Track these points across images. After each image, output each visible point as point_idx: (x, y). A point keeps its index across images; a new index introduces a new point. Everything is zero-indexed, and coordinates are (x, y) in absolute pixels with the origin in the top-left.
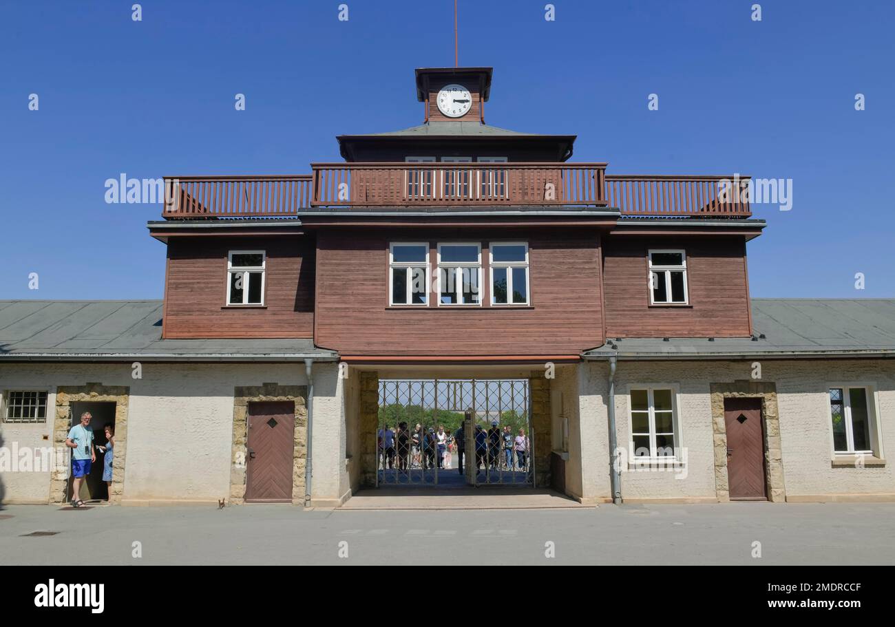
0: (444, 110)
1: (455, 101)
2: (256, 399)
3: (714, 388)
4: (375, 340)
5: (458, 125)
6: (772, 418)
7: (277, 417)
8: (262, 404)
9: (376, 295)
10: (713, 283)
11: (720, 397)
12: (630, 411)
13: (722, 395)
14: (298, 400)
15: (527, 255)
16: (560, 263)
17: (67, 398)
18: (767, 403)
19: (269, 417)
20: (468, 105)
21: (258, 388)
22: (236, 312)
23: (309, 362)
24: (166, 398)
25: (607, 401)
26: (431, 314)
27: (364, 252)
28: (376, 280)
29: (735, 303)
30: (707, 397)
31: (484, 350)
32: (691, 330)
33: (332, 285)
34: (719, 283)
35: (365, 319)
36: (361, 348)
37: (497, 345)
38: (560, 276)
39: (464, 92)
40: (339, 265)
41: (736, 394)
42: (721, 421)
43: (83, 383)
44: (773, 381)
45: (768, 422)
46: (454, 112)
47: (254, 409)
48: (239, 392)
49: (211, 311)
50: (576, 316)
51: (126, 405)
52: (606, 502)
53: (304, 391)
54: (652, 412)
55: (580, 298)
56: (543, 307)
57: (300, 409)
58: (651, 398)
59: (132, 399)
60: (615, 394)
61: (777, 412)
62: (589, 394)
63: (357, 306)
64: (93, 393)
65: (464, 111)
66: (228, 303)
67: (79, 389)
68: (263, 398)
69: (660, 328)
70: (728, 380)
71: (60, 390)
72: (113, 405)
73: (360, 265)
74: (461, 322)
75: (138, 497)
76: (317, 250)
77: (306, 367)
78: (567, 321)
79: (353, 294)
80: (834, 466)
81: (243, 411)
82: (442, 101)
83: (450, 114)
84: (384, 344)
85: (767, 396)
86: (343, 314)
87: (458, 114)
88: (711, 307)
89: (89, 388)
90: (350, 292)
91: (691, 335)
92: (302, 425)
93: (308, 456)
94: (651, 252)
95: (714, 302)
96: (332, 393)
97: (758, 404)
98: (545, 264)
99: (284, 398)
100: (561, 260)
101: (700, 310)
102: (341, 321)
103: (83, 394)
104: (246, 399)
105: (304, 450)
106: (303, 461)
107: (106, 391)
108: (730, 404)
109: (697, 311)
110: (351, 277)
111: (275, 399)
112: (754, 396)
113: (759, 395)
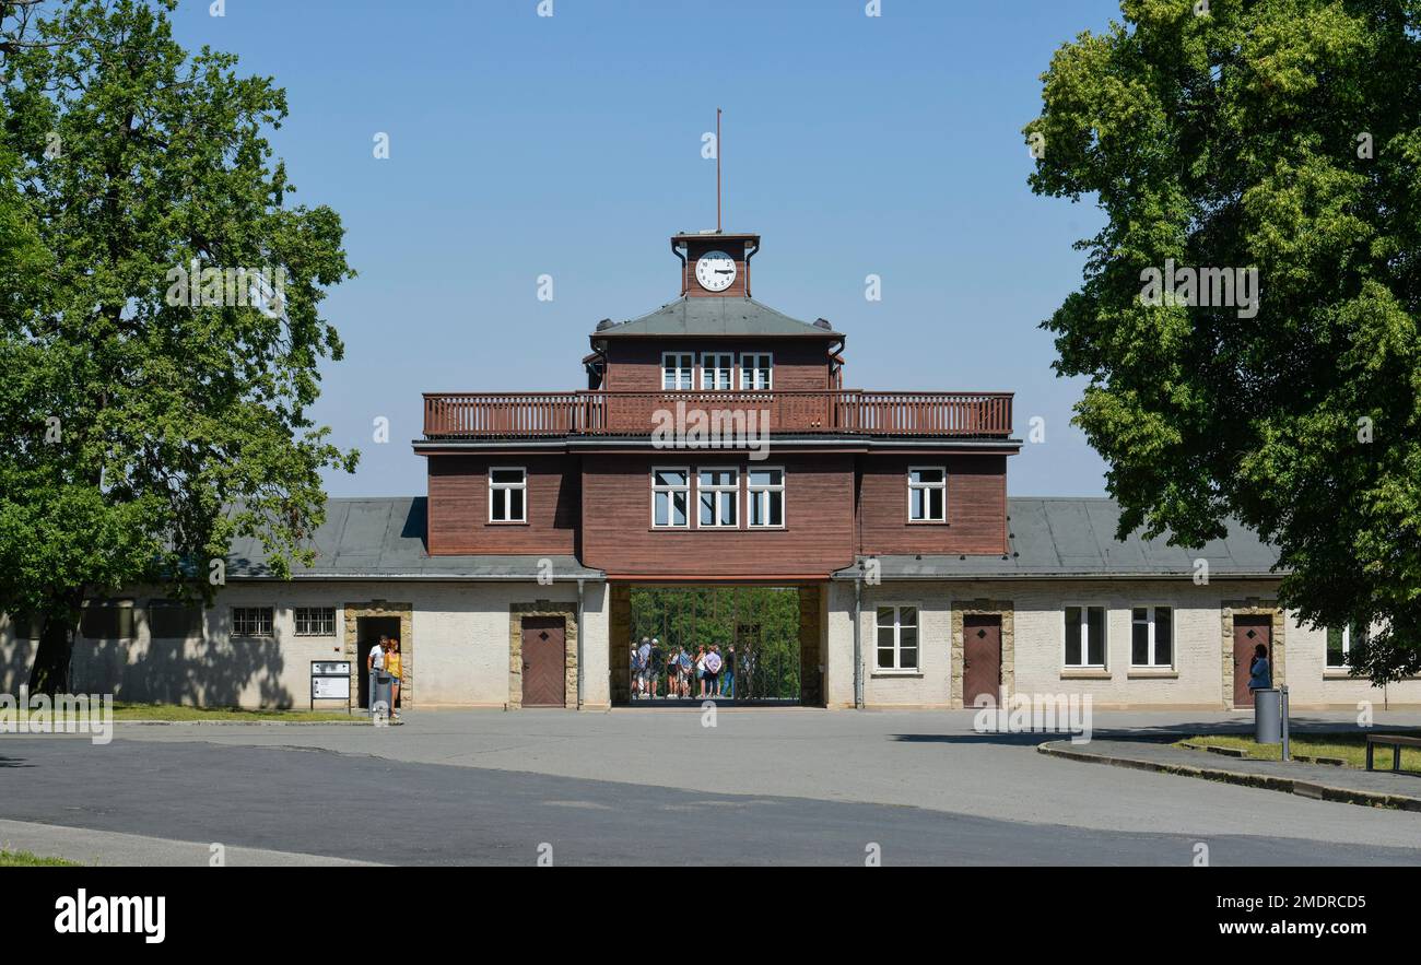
0: (704, 283)
1: (716, 271)
2: (530, 615)
3: (955, 605)
4: (639, 560)
5: (720, 301)
6: (1008, 634)
7: (548, 631)
8: (535, 618)
9: (639, 517)
10: (971, 501)
11: (960, 613)
12: (876, 626)
13: (961, 612)
14: (569, 615)
15: (783, 479)
16: (815, 487)
17: (354, 614)
18: (1004, 620)
19: (540, 631)
20: (732, 276)
21: (531, 605)
22: (500, 530)
23: (581, 583)
24: (447, 614)
25: (853, 617)
26: (691, 537)
27: (627, 476)
28: (638, 503)
29: (992, 521)
30: (947, 615)
31: (740, 570)
32: (947, 548)
33: (598, 508)
34: (979, 501)
35: (629, 540)
36: (626, 568)
37: (754, 565)
38: (813, 500)
39: (727, 261)
40: (604, 488)
41: (975, 612)
42: (960, 637)
43: (369, 601)
44: (1011, 599)
45: (1004, 637)
46: (716, 285)
47: (527, 623)
48: (514, 608)
49: (475, 528)
50: (828, 538)
51: (410, 620)
52: (850, 707)
53: (574, 608)
54: (897, 627)
55: (832, 520)
56: (796, 529)
57: (571, 623)
58: (897, 614)
59: (415, 614)
60: (861, 610)
61: (1013, 629)
62: (838, 610)
63: (622, 528)
64: (379, 610)
65: (727, 284)
66: (491, 520)
67: (364, 606)
68: (537, 614)
69: (917, 545)
70: (968, 599)
71: (347, 606)
72: (397, 620)
73: (624, 489)
74: (719, 543)
75: (425, 702)
76: (584, 475)
77: (578, 587)
78: (819, 543)
79: (618, 517)
80: (1062, 678)
81: (518, 625)
82: (704, 278)
83: (711, 287)
84: (649, 564)
85: (1004, 613)
86: (609, 536)
87: (720, 287)
88: (967, 525)
89: (375, 604)
90: (615, 514)
91: (946, 551)
92: (573, 638)
93: (580, 665)
94: (911, 468)
95: (971, 520)
96: (599, 609)
97: (997, 621)
98: (800, 488)
99: (556, 614)
100: (816, 484)
101: (956, 528)
102: (607, 542)
103: (369, 610)
104: (521, 614)
105: (576, 661)
106: (575, 670)
107: (389, 607)
108: (969, 621)
109: (953, 528)
110: (616, 500)
111: (548, 614)
112: (993, 613)
113: (997, 613)
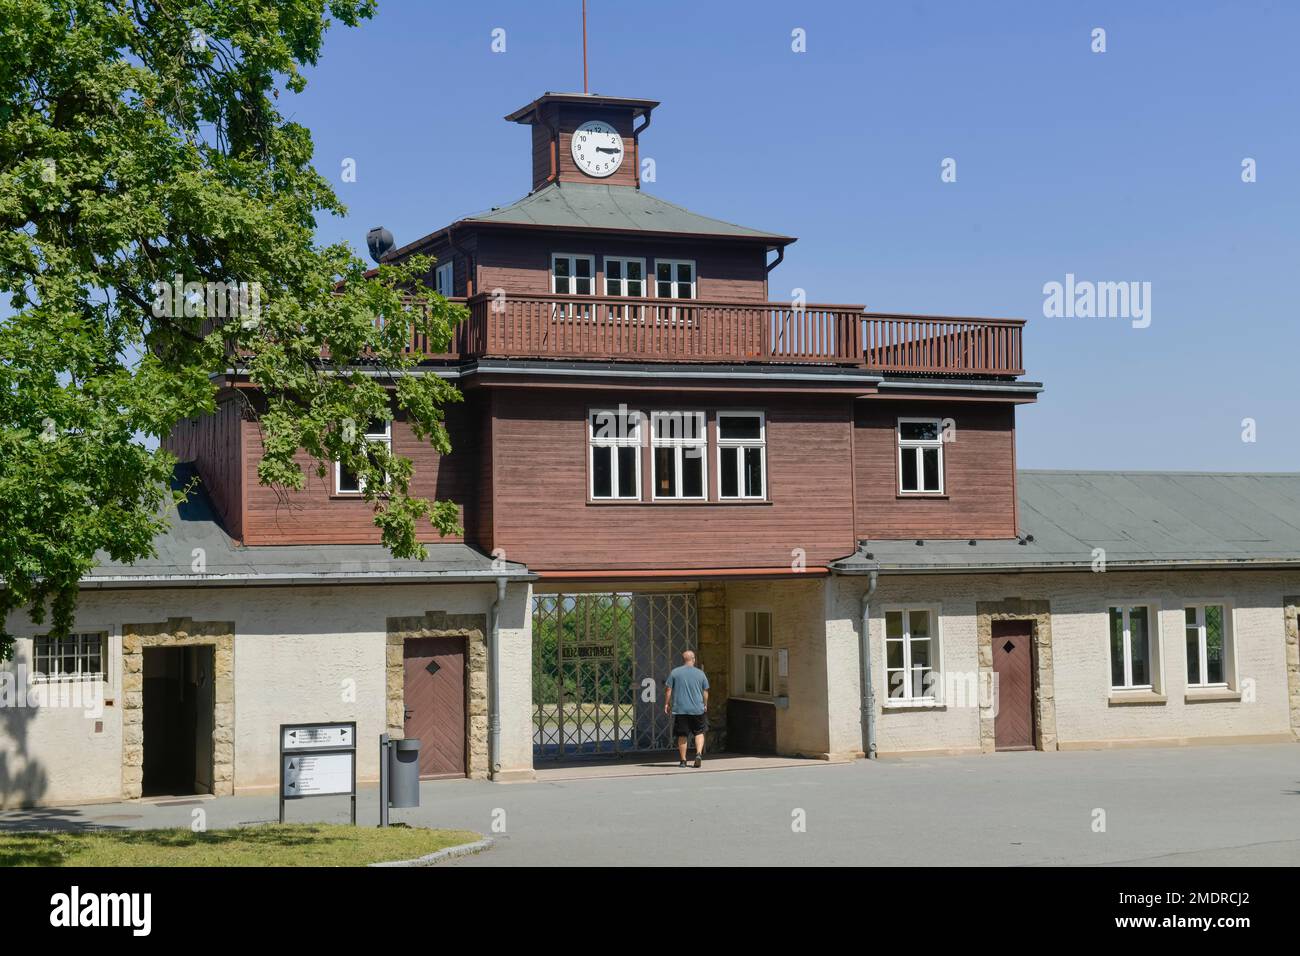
0: (582, 165)
1: (598, 149)
2: (416, 635)
3: (982, 608)
4: (575, 548)
5: (604, 190)
6: (1045, 645)
7: (440, 659)
8: (424, 640)
9: (574, 485)
10: (974, 466)
11: (987, 619)
12: (884, 640)
13: (989, 617)
14: (474, 635)
15: (762, 430)
16: (804, 442)
17: (138, 642)
18: (1040, 627)
19: (429, 660)
20: (619, 158)
21: (419, 619)
22: (352, 505)
23: (503, 583)
24: (290, 637)
25: (860, 628)
26: (644, 513)
27: (556, 423)
28: (572, 463)
29: (999, 493)
30: (972, 621)
31: (711, 562)
32: (948, 529)
33: (514, 471)
34: (982, 466)
35: (559, 519)
36: (554, 560)
37: (728, 555)
38: (803, 461)
39: (613, 135)
40: (521, 441)
41: (1006, 616)
42: (988, 650)
43: (163, 619)
44: (1046, 598)
45: (1040, 650)
46: (597, 168)
47: (412, 648)
48: (393, 626)
49: (316, 502)
50: (822, 515)
51: (232, 649)
52: (858, 757)
53: (484, 623)
54: (907, 640)
55: (827, 489)
56: (783, 502)
57: (477, 647)
58: (906, 622)
59: (241, 640)
60: (870, 617)
61: (1050, 638)
62: (838, 618)
63: (549, 500)
64: (181, 634)
65: (613, 167)
66: (338, 490)
67: (157, 629)
68: (427, 633)
69: (910, 526)
70: (997, 598)
71: (127, 629)
72: (209, 651)
73: (552, 441)
74: (679, 523)
75: (257, 782)
76: (494, 419)
77: (498, 589)
78: (811, 522)
79: (543, 484)
80: (1111, 705)
81: (399, 651)
82: (582, 156)
83: (591, 170)
84: (586, 554)
85: (1040, 618)
86: (530, 512)
87: (603, 172)
88: (970, 498)
89: (174, 625)
90: (538, 480)
91: (946, 536)
92: (480, 669)
93: (492, 711)
94: (901, 420)
95: (975, 492)
96: (519, 624)
97: (1028, 628)
98: (785, 444)
99: (455, 633)
100: (805, 438)
101: (958, 502)
102: (528, 522)
103: (165, 635)
104: (403, 635)
105: (485, 704)
106: (484, 720)
107: (197, 629)
108: (999, 629)
109: (954, 503)
110: (539, 459)
111: (443, 634)
112: (1026, 617)
113: (1030, 617)
